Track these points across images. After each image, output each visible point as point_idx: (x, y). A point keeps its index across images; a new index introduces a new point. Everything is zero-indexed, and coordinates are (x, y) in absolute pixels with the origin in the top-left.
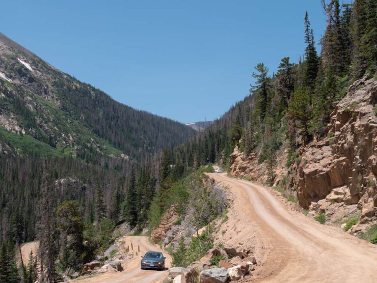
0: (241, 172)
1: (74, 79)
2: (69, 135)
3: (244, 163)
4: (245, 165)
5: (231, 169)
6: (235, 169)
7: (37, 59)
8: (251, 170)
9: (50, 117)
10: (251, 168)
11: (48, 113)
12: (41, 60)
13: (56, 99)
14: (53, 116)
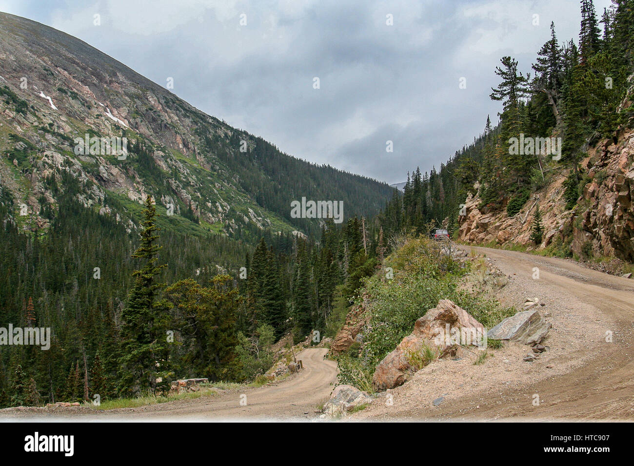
0: (479, 233)
1: (223, 124)
2: (217, 204)
3: (484, 216)
4: (486, 221)
5: (462, 231)
6: (469, 230)
7: (172, 98)
8: (497, 228)
9: (190, 179)
10: (497, 224)
11: (187, 173)
12: (177, 98)
13: (199, 153)
14: (194, 177)
